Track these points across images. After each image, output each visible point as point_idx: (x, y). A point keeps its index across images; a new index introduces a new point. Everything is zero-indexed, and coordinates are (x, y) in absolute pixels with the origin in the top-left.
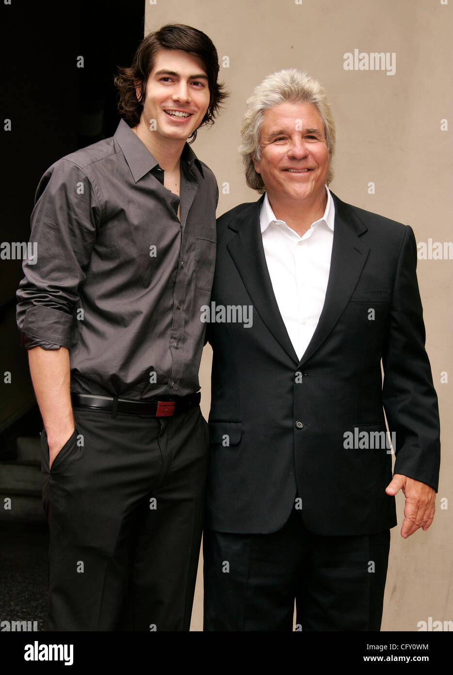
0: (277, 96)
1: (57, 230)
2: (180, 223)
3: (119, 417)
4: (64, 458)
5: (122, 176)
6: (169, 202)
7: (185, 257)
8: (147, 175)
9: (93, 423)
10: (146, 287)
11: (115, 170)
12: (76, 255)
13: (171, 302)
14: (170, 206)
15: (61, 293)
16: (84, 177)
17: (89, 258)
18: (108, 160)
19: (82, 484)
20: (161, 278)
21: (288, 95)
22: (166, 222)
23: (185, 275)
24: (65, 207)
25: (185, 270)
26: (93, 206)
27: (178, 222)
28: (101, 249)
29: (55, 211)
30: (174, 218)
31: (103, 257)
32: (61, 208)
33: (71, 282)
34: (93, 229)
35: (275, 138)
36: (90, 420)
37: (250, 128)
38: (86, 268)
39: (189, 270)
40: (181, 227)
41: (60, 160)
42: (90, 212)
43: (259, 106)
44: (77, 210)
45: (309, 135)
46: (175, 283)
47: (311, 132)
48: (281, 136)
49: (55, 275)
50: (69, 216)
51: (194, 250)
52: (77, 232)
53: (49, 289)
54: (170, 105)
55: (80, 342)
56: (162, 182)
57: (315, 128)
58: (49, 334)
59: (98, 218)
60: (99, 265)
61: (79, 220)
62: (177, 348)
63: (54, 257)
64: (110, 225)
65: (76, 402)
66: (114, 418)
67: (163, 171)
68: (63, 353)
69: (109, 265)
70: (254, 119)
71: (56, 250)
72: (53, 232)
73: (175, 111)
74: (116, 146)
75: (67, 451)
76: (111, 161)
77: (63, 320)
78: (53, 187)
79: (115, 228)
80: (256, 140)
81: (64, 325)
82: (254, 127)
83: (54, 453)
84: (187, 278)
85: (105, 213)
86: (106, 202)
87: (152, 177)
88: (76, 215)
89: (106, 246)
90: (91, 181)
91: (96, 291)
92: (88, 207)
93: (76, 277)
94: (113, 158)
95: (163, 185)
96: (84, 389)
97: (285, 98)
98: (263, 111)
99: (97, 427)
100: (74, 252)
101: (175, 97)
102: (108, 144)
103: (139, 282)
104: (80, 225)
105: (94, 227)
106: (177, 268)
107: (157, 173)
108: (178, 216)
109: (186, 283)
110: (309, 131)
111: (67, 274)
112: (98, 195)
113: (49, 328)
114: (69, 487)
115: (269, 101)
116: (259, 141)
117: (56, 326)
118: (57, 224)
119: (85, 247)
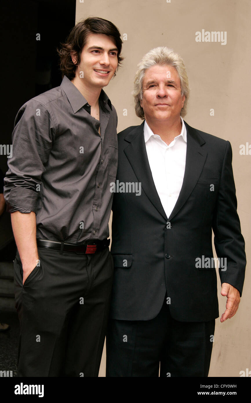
0: (152, 61)
1: (29, 141)
2: (100, 137)
3: (64, 254)
4: (32, 278)
5: (67, 110)
6: (94, 124)
7: (104, 157)
8: (81, 109)
9: (49, 257)
10: (82, 175)
11: (63, 106)
12: (40, 157)
13: (94, 184)
14: (95, 127)
15: (31, 179)
16: (45, 110)
17: (48, 158)
18: (59, 101)
19: (43, 294)
20: (90, 169)
21: (158, 61)
22: (93, 136)
23: (103, 168)
24: (34, 129)
25: (103, 165)
26: (51, 127)
27: (99, 136)
28: (55, 153)
29: (28, 130)
30: (97, 134)
31: (56, 158)
32: (32, 128)
33: (37, 173)
34: (51, 141)
35: (149, 85)
36: (47, 255)
37: (138, 80)
38: (46, 164)
39: (105, 165)
40: (101, 139)
41: (30, 100)
42: (49, 131)
43: (142, 67)
44: (41, 130)
45: (169, 84)
46: (97, 172)
47: (170, 83)
48: (153, 84)
49: (28, 169)
50: (36, 133)
51: (108, 153)
52: (41, 143)
53: (24, 177)
54: (98, 67)
55: (43, 208)
56: (89, 112)
57: (173, 81)
58: (24, 204)
59: (54, 134)
60: (54, 163)
61: (42, 136)
62: (97, 211)
63: (27, 158)
64: (61, 138)
65: (40, 245)
66: (61, 254)
67: (90, 107)
68: (32, 215)
69: (60, 163)
70: (139, 75)
71: (29, 154)
72: (26, 143)
73: (101, 70)
74: (63, 92)
75: (34, 274)
76: (60, 101)
77: (33, 195)
78: (27, 117)
79: (64, 141)
80: (140, 87)
81: (33, 198)
82: (139, 79)
83: (26, 275)
84: (104, 170)
85: (58, 131)
86: (59, 125)
87: (84, 110)
88: (41, 133)
89: (58, 151)
90: (50, 112)
91: (52, 178)
92: (47, 128)
93: (40, 170)
94: (61, 99)
95: (90, 114)
96: (44, 237)
97: (156, 62)
98: (145, 70)
99: (51, 260)
100: (39, 155)
101: (102, 62)
102: (58, 90)
103: (78, 172)
104: (42, 138)
105: (51, 140)
106: (100, 163)
107: (87, 108)
108: (99, 132)
109: (104, 172)
110: (169, 82)
111: (35, 168)
112: (54, 120)
113: (24, 200)
114: (35, 296)
115: (148, 64)
116: (142, 88)
117: (29, 199)
118: (29, 138)
119: (45, 152)
